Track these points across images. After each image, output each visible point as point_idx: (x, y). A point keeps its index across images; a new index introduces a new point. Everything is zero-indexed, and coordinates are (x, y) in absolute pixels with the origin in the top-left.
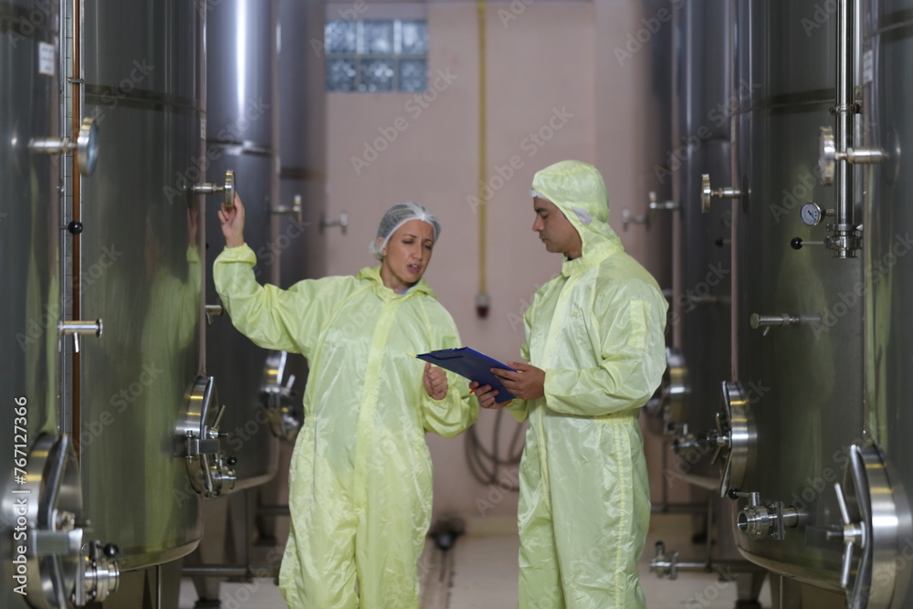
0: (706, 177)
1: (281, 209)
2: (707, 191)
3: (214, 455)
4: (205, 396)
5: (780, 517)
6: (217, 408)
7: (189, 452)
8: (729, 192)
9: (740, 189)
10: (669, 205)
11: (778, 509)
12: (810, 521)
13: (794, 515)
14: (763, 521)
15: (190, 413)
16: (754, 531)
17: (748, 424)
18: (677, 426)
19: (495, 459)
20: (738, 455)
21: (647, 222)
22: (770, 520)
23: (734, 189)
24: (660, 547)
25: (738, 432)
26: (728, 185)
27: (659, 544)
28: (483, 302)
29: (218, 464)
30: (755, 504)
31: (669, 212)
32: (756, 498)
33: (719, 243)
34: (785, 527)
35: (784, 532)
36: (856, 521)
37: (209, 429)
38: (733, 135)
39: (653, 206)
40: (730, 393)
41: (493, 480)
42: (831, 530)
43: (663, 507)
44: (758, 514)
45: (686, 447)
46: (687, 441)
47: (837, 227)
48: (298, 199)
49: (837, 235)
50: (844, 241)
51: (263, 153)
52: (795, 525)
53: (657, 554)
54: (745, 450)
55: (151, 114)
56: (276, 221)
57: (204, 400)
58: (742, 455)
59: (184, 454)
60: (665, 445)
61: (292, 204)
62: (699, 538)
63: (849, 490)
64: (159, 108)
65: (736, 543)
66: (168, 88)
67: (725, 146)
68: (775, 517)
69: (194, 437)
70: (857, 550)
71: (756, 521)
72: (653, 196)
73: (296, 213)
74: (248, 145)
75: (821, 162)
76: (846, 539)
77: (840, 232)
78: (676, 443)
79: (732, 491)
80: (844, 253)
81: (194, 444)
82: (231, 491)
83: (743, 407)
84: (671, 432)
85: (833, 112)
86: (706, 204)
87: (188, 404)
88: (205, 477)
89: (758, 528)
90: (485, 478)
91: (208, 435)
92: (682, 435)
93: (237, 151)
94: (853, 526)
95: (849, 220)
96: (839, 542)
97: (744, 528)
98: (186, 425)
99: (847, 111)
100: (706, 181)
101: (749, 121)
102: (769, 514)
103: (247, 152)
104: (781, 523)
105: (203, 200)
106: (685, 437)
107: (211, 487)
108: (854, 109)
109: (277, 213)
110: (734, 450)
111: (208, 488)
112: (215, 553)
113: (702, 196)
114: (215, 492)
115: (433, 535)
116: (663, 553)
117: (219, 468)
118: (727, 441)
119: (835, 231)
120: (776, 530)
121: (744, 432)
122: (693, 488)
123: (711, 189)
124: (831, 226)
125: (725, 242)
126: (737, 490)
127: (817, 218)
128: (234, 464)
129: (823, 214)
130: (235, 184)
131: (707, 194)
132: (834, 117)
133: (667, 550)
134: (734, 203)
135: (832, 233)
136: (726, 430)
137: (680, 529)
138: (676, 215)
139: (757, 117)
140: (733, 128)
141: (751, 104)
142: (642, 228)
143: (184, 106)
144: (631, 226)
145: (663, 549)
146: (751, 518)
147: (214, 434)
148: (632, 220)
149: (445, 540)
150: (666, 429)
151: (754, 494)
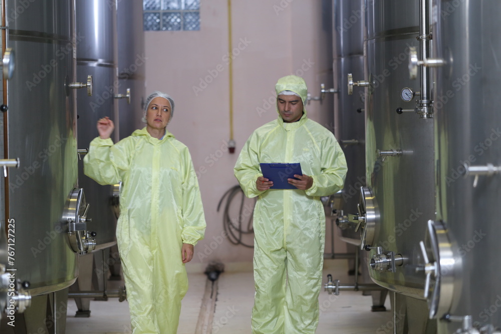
0: (350, 75)
1: (119, 96)
2: (351, 82)
3: (84, 231)
4: (78, 198)
5: (393, 260)
6: (85, 206)
7: (70, 230)
8: (363, 83)
9: (369, 82)
10: (332, 90)
11: (392, 256)
12: (409, 262)
13: (401, 259)
14: (384, 262)
15: (70, 209)
16: (379, 268)
17: (375, 210)
18: (337, 211)
19: (240, 231)
20: (369, 226)
21: (321, 100)
22: (388, 262)
23: (366, 82)
24: (330, 277)
25: (370, 214)
26: (362, 79)
27: (329, 275)
28: (232, 145)
29: (86, 236)
30: (379, 253)
31: (332, 94)
32: (380, 250)
33: (359, 111)
34: (396, 265)
35: (395, 268)
36: (432, 261)
37: (80, 217)
38: (365, 52)
39: (323, 91)
40: (365, 193)
41: (239, 242)
42: (419, 267)
43: (331, 256)
44: (381, 258)
45: (343, 222)
46: (343, 219)
47: (421, 101)
48: (128, 90)
49: (422, 106)
50: (425, 109)
51: (109, 65)
52: (401, 264)
53: (328, 281)
54: (374, 224)
55: (45, 45)
56: (117, 102)
57: (77, 201)
58: (373, 226)
59: (67, 231)
60: (332, 221)
61: (126, 93)
62: (351, 272)
63: (428, 245)
64: (50, 42)
65: (370, 274)
66: (55, 31)
67: (361, 58)
68: (391, 260)
69: (72, 222)
70: (433, 277)
71: (380, 263)
72: (323, 86)
73: (128, 97)
74: (100, 61)
75: (410, 67)
76: (426, 272)
77: (423, 104)
78: (337, 221)
79: (366, 246)
80: (425, 116)
81: (72, 226)
82: (93, 251)
83: (373, 200)
84: (335, 215)
85: (419, 39)
86: (350, 90)
87: (68, 203)
88: (79, 243)
89: (381, 266)
90: (235, 241)
91: (80, 221)
92: (341, 216)
93: (94, 64)
94: (430, 265)
95: (428, 98)
96: (423, 274)
97: (373, 267)
98: (68, 215)
99: (426, 38)
100: (350, 77)
101: (373, 44)
102: (387, 258)
103: (100, 65)
104: (393, 264)
105: (75, 91)
106: (342, 217)
107: (82, 249)
108: (429, 38)
109: (117, 98)
110: (367, 224)
111: (80, 250)
112: (86, 285)
113: (348, 85)
114: (85, 252)
115: (207, 273)
116: (331, 281)
117: (86, 238)
118: (364, 219)
119: (421, 104)
120: (391, 267)
121: (373, 214)
122: (348, 245)
123: (353, 82)
124: (418, 101)
125: (362, 110)
126: (369, 246)
127: (410, 97)
128: (95, 236)
129: (414, 94)
130: (93, 82)
131: (351, 85)
132: (419, 41)
133: (333, 279)
134: (366, 89)
135: (419, 105)
136: (363, 213)
137: (341, 267)
138: (336, 96)
139: (377, 42)
140: (365, 48)
141: (374, 35)
142: (318, 102)
143: (64, 40)
144: (312, 102)
145: (331, 278)
146: (377, 261)
147: (83, 219)
148: (313, 99)
149: (213, 276)
150: (332, 213)
151: (379, 248)
